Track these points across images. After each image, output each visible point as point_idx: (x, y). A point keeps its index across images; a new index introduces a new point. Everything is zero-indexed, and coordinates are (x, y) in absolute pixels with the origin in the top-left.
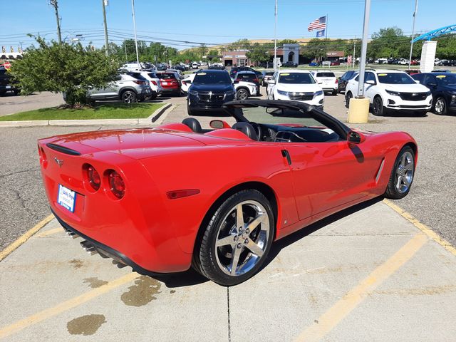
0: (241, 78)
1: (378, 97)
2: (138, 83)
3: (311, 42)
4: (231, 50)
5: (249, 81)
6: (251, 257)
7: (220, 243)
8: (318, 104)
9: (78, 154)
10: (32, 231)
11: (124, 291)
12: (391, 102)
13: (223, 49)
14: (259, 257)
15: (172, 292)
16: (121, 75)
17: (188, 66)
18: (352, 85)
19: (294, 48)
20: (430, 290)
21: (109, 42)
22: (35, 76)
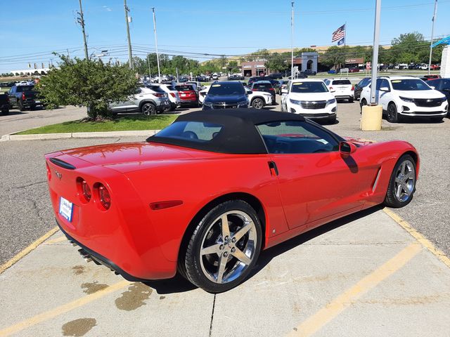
0: (257, 88)
1: (392, 104)
2: (157, 95)
3: (329, 50)
4: (251, 60)
5: (265, 91)
6: (239, 266)
7: (204, 251)
8: (331, 113)
9: (73, 168)
10: (42, 239)
11: (117, 297)
12: (406, 108)
13: (242, 60)
14: (246, 265)
15: (162, 298)
16: (141, 88)
17: (208, 77)
18: (366, 93)
19: (312, 56)
20: (415, 300)
21: (133, 56)
22: (59, 91)
